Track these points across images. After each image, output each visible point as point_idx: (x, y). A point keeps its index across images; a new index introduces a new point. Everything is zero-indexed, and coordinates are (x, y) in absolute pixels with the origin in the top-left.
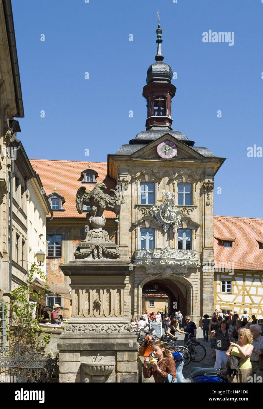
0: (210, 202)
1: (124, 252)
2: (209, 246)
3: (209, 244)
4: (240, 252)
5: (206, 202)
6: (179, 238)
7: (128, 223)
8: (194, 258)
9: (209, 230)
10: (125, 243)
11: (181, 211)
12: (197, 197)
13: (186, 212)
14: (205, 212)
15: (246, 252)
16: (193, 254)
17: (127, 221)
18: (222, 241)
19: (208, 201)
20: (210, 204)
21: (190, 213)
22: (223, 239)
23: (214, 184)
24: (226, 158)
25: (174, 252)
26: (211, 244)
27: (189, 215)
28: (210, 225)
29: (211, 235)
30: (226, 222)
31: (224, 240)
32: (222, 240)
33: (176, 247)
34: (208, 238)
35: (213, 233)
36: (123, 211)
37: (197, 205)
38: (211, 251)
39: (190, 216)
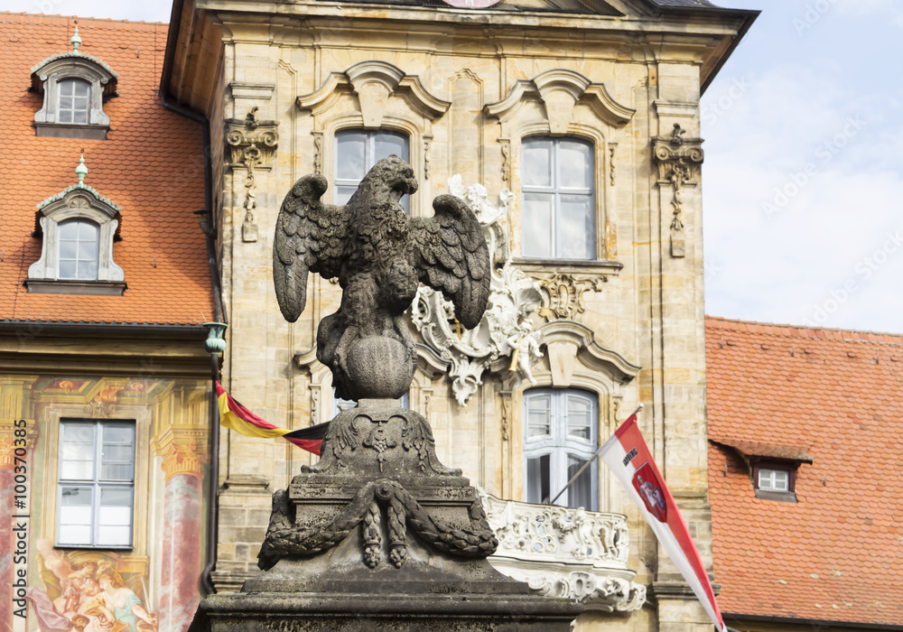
0: (688, 243)
1: (247, 520)
2: (688, 485)
3: (688, 476)
4: (838, 525)
5: (666, 245)
6: (529, 439)
7: (271, 353)
8: (610, 553)
9: (685, 398)
10: (256, 469)
11: (543, 288)
12: (621, 216)
13: (566, 298)
14: (663, 296)
15: (869, 522)
16: (609, 535)
17: (268, 343)
18: (748, 461)
19: (677, 237)
20: (687, 251)
21: (588, 298)
22: (751, 445)
23: (703, 146)
24: (760, 12)
25: (512, 520)
26: (697, 476)
27: (582, 311)
28: (687, 370)
29: (696, 425)
30: (760, 356)
31: (757, 452)
32: (747, 456)
33: (520, 494)
34: (679, 442)
35: (706, 415)
36: (246, 289)
37: (620, 259)
38: (694, 517)
39: (585, 319)
